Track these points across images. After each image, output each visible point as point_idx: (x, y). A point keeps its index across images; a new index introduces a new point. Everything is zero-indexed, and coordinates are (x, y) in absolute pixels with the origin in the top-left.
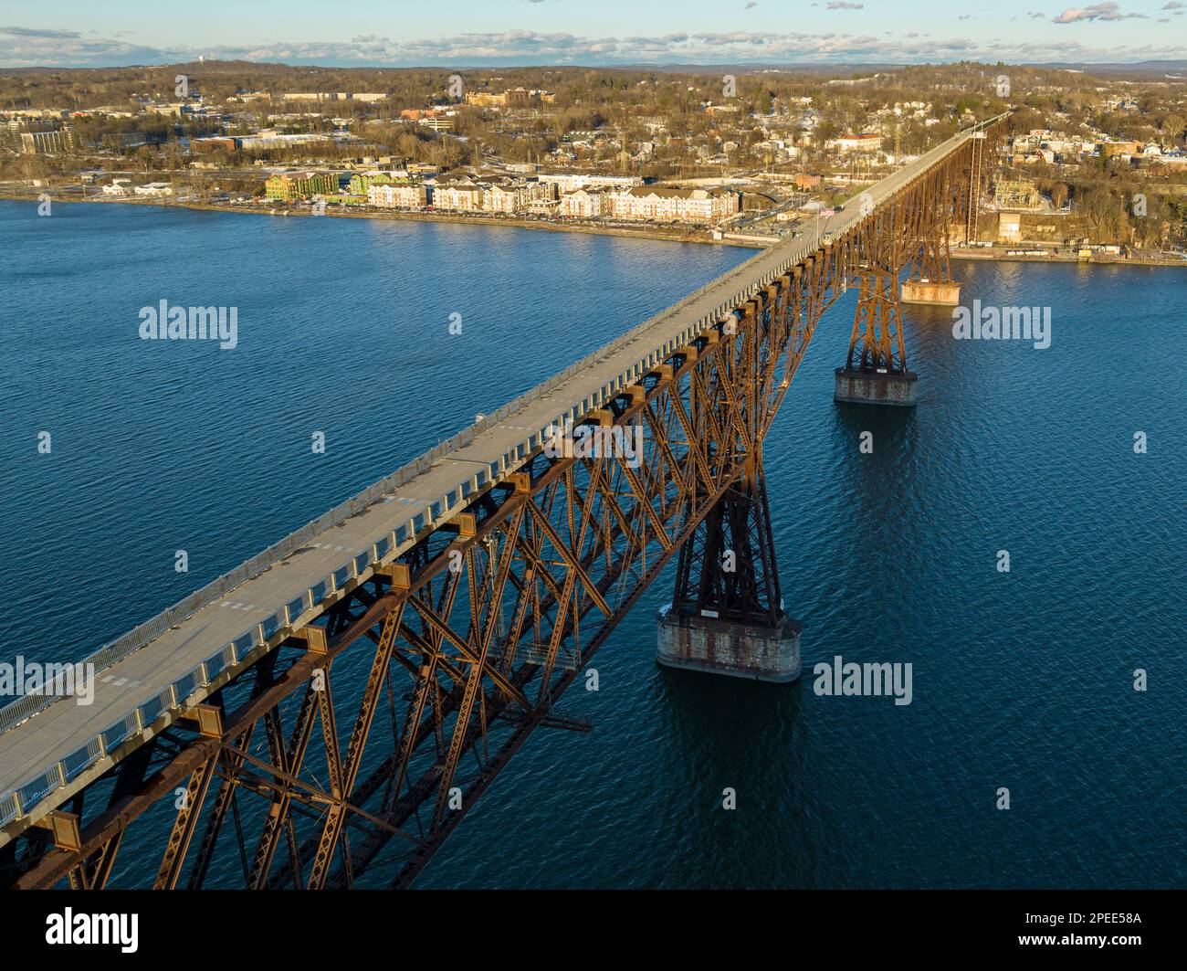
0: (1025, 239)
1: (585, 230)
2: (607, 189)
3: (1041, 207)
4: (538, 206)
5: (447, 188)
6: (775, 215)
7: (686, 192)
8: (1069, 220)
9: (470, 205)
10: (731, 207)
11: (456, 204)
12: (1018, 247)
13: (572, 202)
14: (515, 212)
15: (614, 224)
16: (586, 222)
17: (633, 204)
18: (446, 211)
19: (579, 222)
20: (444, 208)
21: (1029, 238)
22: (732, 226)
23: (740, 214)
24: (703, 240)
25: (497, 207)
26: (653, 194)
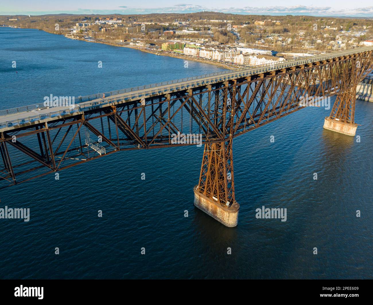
4: (228, 59)
5: (203, 50)
9: (209, 56)
13: (238, 58)
14: (220, 60)
17: (257, 61)
20: (202, 57)
25: (216, 58)
26: (264, 58)
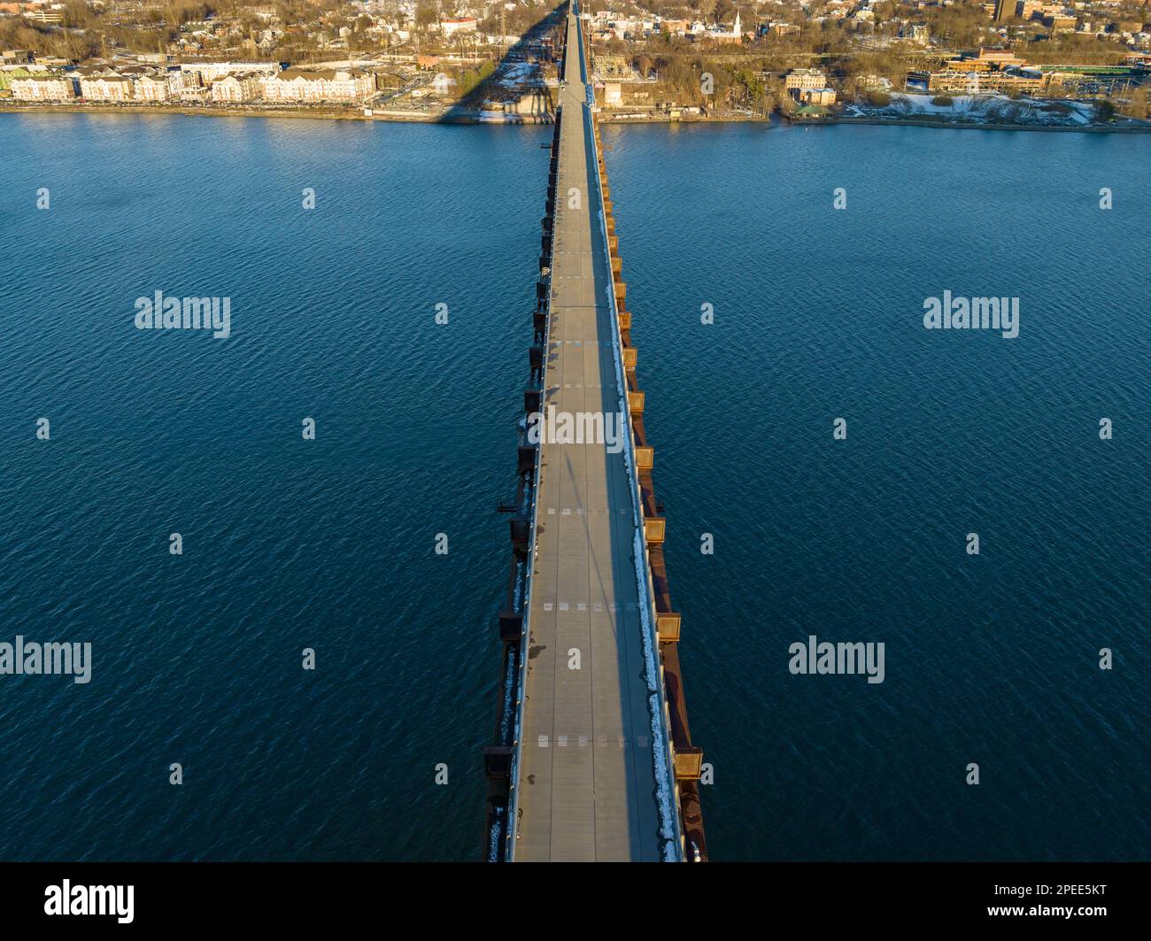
0: (625, 105)
1: (242, 113)
2: (252, 74)
3: (633, 77)
4: (191, 93)
5: (95, 79)
6: (410, 92)
7: (329, 75)
8: (658, 88)
9: (121, 95)
10: (370, 86)
11: (107, 95)
12: (622, 111)
13: (222, 88)
14: (168, 100)
15: (267, 107)
16: (240, 106)
17: (281, 87)
18: (97, 102)
19: (234, 106)
20: (96, 99)
21: (628, 104)
22: (377, 103)
23: (379, 93)
24: (355, 117)
25: (150, 96)
26: (300, 77)
